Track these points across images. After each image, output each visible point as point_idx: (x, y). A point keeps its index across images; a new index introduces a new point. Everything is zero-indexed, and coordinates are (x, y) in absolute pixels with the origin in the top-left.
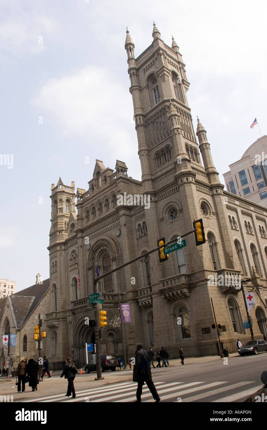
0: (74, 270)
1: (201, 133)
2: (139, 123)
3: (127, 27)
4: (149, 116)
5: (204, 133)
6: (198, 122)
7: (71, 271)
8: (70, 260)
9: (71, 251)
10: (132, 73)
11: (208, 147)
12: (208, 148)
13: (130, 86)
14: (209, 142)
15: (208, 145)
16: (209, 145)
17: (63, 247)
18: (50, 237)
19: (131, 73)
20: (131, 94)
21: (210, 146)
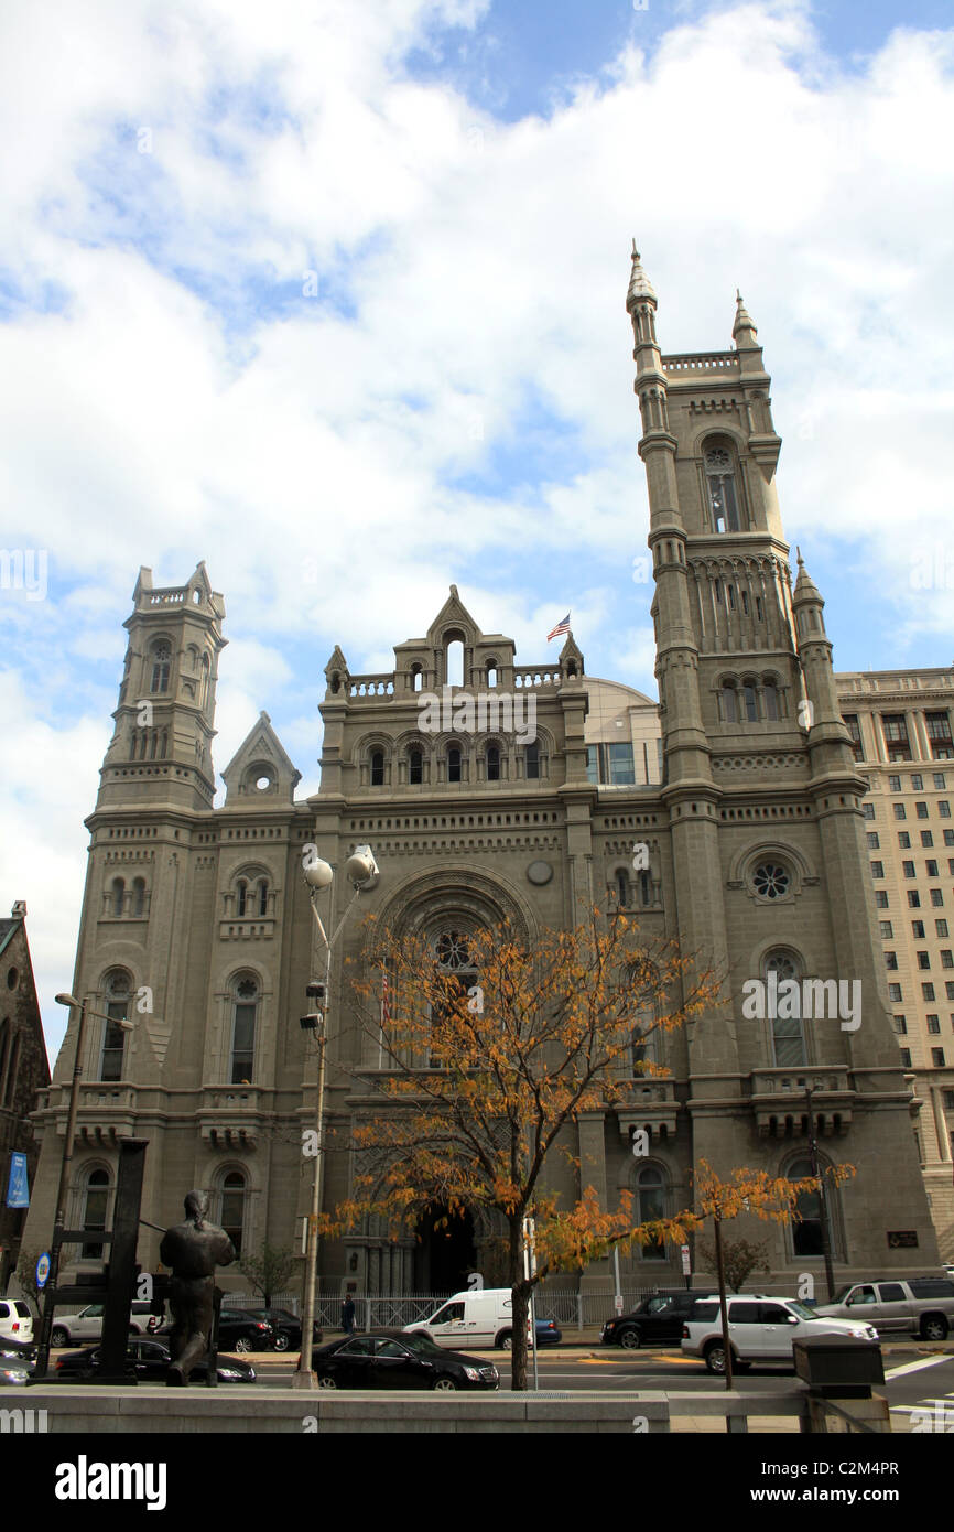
0: (247, 940)
1: (808, 604)
2: (665, 560)
3: (634, 240)
4: (702, 554)
5: (817, 608)
6: (801, 568)
7: (224, 940)
8: (226, 898)
9: (237, 864)
10: (648, 394)
11: (827, 654)
12: (825, 659)
13: (641, 437)
14: (829, 638)
15: (825, 648)
16: (830, 646)
17: (185, 836)
18: (103, 778)
19: (644, 395)
20: (644, 460)
21: (833, 651)
